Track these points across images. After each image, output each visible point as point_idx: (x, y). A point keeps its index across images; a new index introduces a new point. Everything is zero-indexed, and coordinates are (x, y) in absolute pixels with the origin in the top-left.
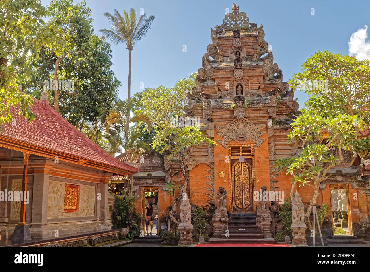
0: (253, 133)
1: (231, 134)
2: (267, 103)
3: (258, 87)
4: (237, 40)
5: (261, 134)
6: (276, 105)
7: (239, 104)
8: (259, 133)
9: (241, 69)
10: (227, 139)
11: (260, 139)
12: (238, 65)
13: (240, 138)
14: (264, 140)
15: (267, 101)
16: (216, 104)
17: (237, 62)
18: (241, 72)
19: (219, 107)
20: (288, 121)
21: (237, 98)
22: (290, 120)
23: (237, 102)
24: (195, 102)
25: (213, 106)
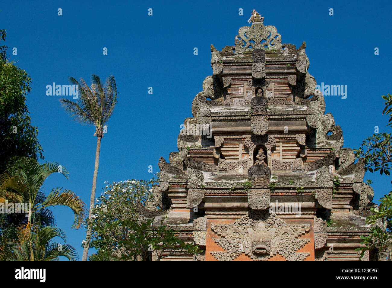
0: (285, 241)
1: (240, 241)
2: (314, 180)
3: (296, 153)
4: (259, 67)
5: (302, 244)
6: (331, 185)
7: (259, 181)
8: (296, 240)
9: (265, 117)
10: (231, 250)
11: (298, 253)
12: (260, 109)
13: (257, 249)
14: (307, 255)
15: (314, 176)
16: (213, 179)
17: (258, 103)
18: (265, 123)
19: (217, 185)
20: (355, 220)
21: (254, 169)
22: (358, 218)
23: (254, 176)
24: (173, 177)
25: (207, 183)
